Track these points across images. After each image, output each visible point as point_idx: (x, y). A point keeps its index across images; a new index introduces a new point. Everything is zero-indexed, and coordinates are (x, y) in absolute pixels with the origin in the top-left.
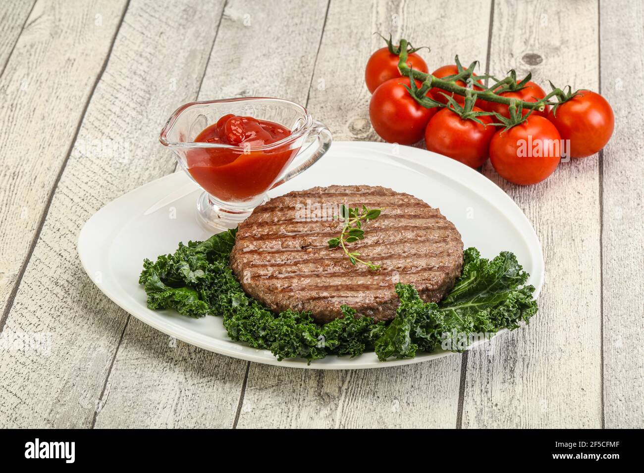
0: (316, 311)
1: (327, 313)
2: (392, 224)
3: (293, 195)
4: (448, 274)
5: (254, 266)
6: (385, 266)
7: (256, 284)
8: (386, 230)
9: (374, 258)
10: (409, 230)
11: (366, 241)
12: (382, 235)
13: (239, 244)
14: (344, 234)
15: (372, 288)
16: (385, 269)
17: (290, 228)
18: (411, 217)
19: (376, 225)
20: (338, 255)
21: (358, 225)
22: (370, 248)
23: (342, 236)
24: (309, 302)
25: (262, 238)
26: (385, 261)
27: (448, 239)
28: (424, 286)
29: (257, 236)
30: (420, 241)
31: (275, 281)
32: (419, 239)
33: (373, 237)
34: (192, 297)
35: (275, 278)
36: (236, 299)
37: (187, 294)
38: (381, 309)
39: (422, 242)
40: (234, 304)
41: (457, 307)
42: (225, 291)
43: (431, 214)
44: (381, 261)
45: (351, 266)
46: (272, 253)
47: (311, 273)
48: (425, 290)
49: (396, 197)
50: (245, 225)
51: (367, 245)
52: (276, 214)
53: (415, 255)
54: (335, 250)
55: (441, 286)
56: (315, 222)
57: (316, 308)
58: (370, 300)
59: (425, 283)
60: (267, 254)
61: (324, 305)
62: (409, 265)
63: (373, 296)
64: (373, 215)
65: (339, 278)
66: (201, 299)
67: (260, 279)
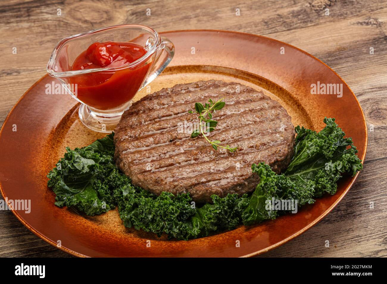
0: (198, 194)
1: (207, 194)
2: (233, 111)
3: (148, 98)
4: (289, 145)
5: (138, 164)
6: (240, 147)
7: (144, 179)
8: (232, 116)
9: (229, 141)
10: (248, 113)
11: (218, 127)
12: (229, 122)
13: (120, 146)
16: (241, 150)
17: (156, 126)
18: (245, 102)
19: (222, 113)
20: (201, 143)
21: (209, 116)
22: (224, 133)
24: (191, 188)
25: (137, 139)
26: (239, 143)
27: (281, 117)
28: (275, 158)
29: (132, 137)
30: (260, 121)
31: (159, 175)
32: (258, 120)
33: (222, 123)
34: (96, 201)
35: (159, 171)
36: (125, 189)
37: (92, 199)
38: (247, 183)
39: (261, 122)
40: (125, 194)
41: (302, 173)
42: (117, 186)
43: (259, 97)
44: (236, 144)
45: (214, 151)
46: (149, 150)
47: (186, 163)
48: (276, 161)
49: (228, 87)
50: (119, 129)
51: (220, 131)
52: (142, 116)
53: (259, 133)
54: (197, 139)
55: (287, 156)
56: (174, 118)
57: (198, 192)
58: (238, 179)
59: (275, 156)
60: (145, 152)
61: (204, 188)
62: (258, 144)
63: (239, 175)
64: (219, 106)
65: (208, 163)
66: (100, 197)
67: (146, 174)
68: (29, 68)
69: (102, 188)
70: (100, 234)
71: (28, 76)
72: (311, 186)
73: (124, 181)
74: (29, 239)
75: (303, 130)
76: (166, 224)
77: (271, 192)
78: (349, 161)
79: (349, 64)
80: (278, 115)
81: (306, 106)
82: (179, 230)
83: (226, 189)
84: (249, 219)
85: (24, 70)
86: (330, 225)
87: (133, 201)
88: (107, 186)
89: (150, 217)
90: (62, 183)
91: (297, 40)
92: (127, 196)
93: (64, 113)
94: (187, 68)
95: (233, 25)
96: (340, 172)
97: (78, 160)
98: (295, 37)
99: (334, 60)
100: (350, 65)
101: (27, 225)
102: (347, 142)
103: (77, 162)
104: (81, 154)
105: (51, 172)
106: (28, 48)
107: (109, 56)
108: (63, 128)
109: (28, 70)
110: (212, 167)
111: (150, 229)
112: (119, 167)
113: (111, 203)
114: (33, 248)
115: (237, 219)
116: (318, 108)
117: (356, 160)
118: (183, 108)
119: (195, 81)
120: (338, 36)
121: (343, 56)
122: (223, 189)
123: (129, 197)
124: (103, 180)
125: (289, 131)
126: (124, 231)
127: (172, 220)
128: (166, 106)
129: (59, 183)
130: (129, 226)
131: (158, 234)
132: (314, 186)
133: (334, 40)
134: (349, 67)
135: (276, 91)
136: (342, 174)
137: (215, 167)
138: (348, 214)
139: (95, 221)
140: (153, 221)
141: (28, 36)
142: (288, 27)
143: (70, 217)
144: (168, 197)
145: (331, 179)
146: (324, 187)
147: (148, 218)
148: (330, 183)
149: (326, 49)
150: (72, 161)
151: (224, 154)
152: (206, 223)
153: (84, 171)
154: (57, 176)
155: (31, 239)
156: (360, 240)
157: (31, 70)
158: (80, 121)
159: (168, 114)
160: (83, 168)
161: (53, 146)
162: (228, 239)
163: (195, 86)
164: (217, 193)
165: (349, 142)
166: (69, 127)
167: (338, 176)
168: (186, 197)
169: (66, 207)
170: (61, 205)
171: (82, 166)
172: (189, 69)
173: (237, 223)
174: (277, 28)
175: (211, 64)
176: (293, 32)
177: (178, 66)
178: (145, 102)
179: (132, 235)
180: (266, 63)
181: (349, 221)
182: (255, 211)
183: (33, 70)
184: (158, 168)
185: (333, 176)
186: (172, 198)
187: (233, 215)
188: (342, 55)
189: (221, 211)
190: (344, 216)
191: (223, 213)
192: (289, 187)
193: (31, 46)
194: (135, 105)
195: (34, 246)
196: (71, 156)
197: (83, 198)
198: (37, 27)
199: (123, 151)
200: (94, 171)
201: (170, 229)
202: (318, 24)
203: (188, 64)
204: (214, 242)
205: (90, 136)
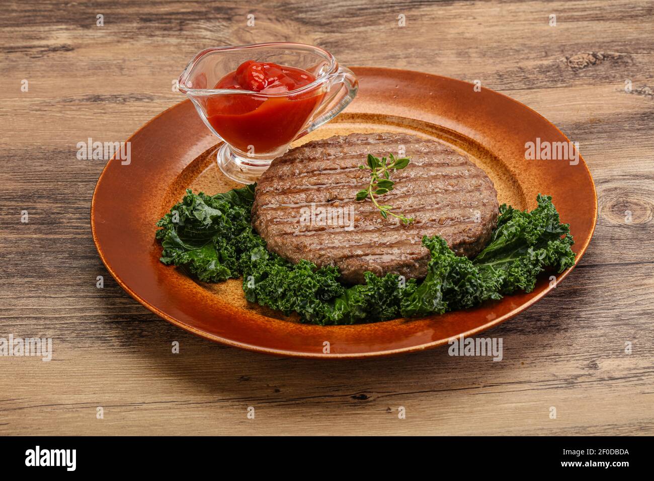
0: (349, 270)
1: (362, 272)
2: (421, 173)
3: (312, 145)
4: (484, 225)
5: (278, 223)
6: (418, 218)
7: (283, 243)
8: (415, 180)
9: (405, 210)
10: (439, 178)
11: (394, 192)
12: (411, 186)
13: (261, 200)
14: (372, 186)
15: (406, 244)
16: (418, 222)
17: (314, 180)
18: (439, 165)
19: (405, 175)
20: (367, 208)
21: (386, 175)
22: (400, 200)
23: (371, 188)
24: (342, 261)
25: (284, 192)
26: (418, 214)
27: (482, 188)
28: (462, 238)
29: (278, 190)
30: (453, 191)
31: (303, 239)
32: (451, 188)
33: (402, 187)
34: (214, 262)
35: (303, 235)
36: (256, 253)
37: (208, 259)
38: (418, 266)
39: (455, 192)
40: (253, 259)
41: (495, 263)
42: (247, 250)
43: (460, 162)
44: (413, 214)
45: (383, 220)
46: (297, 208)
47: (342, 230)
48: (463, 243)
49: (421, 144)
50: (264, 178)
51: (396, 197)
52: (297, 166)
53: (448, 206)
54: (363, 202)
55: (479, 238)
56: (340, 173)
57: (349, 267)
58: (406, 257)
59: (462, 236)
60: (291, 210)
61: (358, 263)
62: (444, 217)
63: (408, 252)
64: (401, 165)
65: (371, 233)
66: (221, 260)
67: (286, 236)
68: (167, 96)
69: (226, 249)
70: (211, 303)
71: (163, 105)
72: (500, 276)
73: (257, 243)
74: (121, 303)
75: (510, 211)
76: (298, 300)
77: (441, 273)
78: (557, 251)
79: (601, 141)
80: (480, 186)
81: (523, 183)
82: (315, 310)
83: (388, 268)
84: (409, 308)
85: (159, 98)
86: (522, 337)
87: (263, 268)
88: (234, 248)
89: (280, 290)
90: (173, 233)
91: (538, 103)
92: (256, 261)
93: (198, 153)
94: (376, 118)
95: (453, 73)
96: (542, 264)
97: (199, 207)
98: (537, 98)
99: (581, 134)
100: (603, 142)
101: (117, 278)
102: (562, 229)
103: (198, 210)
104: (204, 201)
105: (163, 219)
106: (171, 71)
107: (264, 78)
108: (193, 172)
109: (164, 98)
110: (375, 238)
111: (278, 306)
112: (254, 226)
113: (235, 270)
114: (123, 314)
115: (394, 308)
116: (539, 186)
117: (566, 251)
118: (354, 161)
119: (379, 132)
120: (595, 104)
121: (595, 130)
122: (383, 268)
123: (259, 264)
124: (229, 239)
125: (488, 208)
126: (244, 306)
127: (307, 296)
128: (333, 157)
129: (169, 232)
130: (252, 300)
131: (286, 311)
132: (503, 277)
133: (588, 109)
134: (600, 145)
135: (489, 160)
136: (543, 266)
137: (379, 239)
138: (550, 326)
139: (210, 289)
140: (284, 295)
141: (174, 55)
142: (529, 85)
143: (177, 278)
144: (308, 267)
145: (529, 271)
146: (518, 281)
147: (277, 291)
148: (526, 275)
149: (574, 118)
150: (191, 208)
151: (395, 224)
152: (351, 306)
153: (205, 223)
154: (168, 223)
155: (124, 303)
156: (557, 360)
157: (169, 98)
158: (217, 167)
159: (331, 167)
160: (205, 219)
161: (175, 192)
162: (377, 330)
163: (377, 137)
164: (374, 271)
165: (565, 229)
166: (201, 172)
167: (538, 268)
168: (333, 272)
169: (175, 267)
170: (167, 262)
171: (204, 216)
172: (378, 119)
173: (394, 313)
174: (514, 84)
175: (409, 117)
176: (535, 92)
177: (364, 114)
178: (304, 148)
179: (254, 312)
180: (483, 124)
181: (549, 335)
182: (419, 299)
183: (171, 99)
184: (303, 232)
185: (531, 267)
186: (313, 270)
187: (391, 301)
188: (594, 128)
189: (375, 293)
190: (544, 328)
191: (376, 296)
192: (469, 273)
193: (175, 69)
194: (292, 151)
195: (125, 312)
196: (191, 201)
197: (197, 256)
198: (188, 45)
199: (262, 206)
200: (218, 224)
201: (303, 307)
202: (571, 86)
203: (377, 112)
204: (357, 331)
205: (227, 187)
